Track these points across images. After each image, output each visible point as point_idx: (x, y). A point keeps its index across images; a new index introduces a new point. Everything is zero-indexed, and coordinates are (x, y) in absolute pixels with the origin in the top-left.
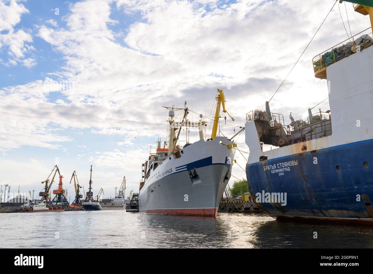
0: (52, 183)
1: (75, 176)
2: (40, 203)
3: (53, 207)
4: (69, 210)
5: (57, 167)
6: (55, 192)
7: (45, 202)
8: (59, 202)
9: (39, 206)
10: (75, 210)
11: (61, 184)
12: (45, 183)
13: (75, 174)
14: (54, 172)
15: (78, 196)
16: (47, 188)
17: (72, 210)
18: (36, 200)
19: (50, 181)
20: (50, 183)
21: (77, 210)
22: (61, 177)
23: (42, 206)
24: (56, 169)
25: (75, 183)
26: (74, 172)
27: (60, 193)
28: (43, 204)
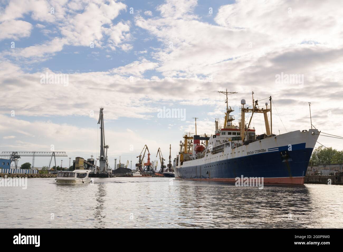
0: (143, 158)
1: (160, 152)
2: (136, 172)
3: (144, 175)
4: (155, 177)
5: (146, 146)
6: (145, 164)
7: (139, 171)
8: (148, 171)
9: (136, 174)
10: (159, 177)
11: (149, 159)
12: (139, 157)
13: (159, 150)
14: (145, 149)
15: (163, 167)
16: (140, 161)
17: (157, 177)
18: (134, 170)
19: (142, 156)
20: (142, 158)
21: (161, 177)
22: (149, 155)
23: (138, 173)
24: (146, 147)
25: (160, 157)
26: (159, 149)
27: (149, 165)
28: (138, 172)
